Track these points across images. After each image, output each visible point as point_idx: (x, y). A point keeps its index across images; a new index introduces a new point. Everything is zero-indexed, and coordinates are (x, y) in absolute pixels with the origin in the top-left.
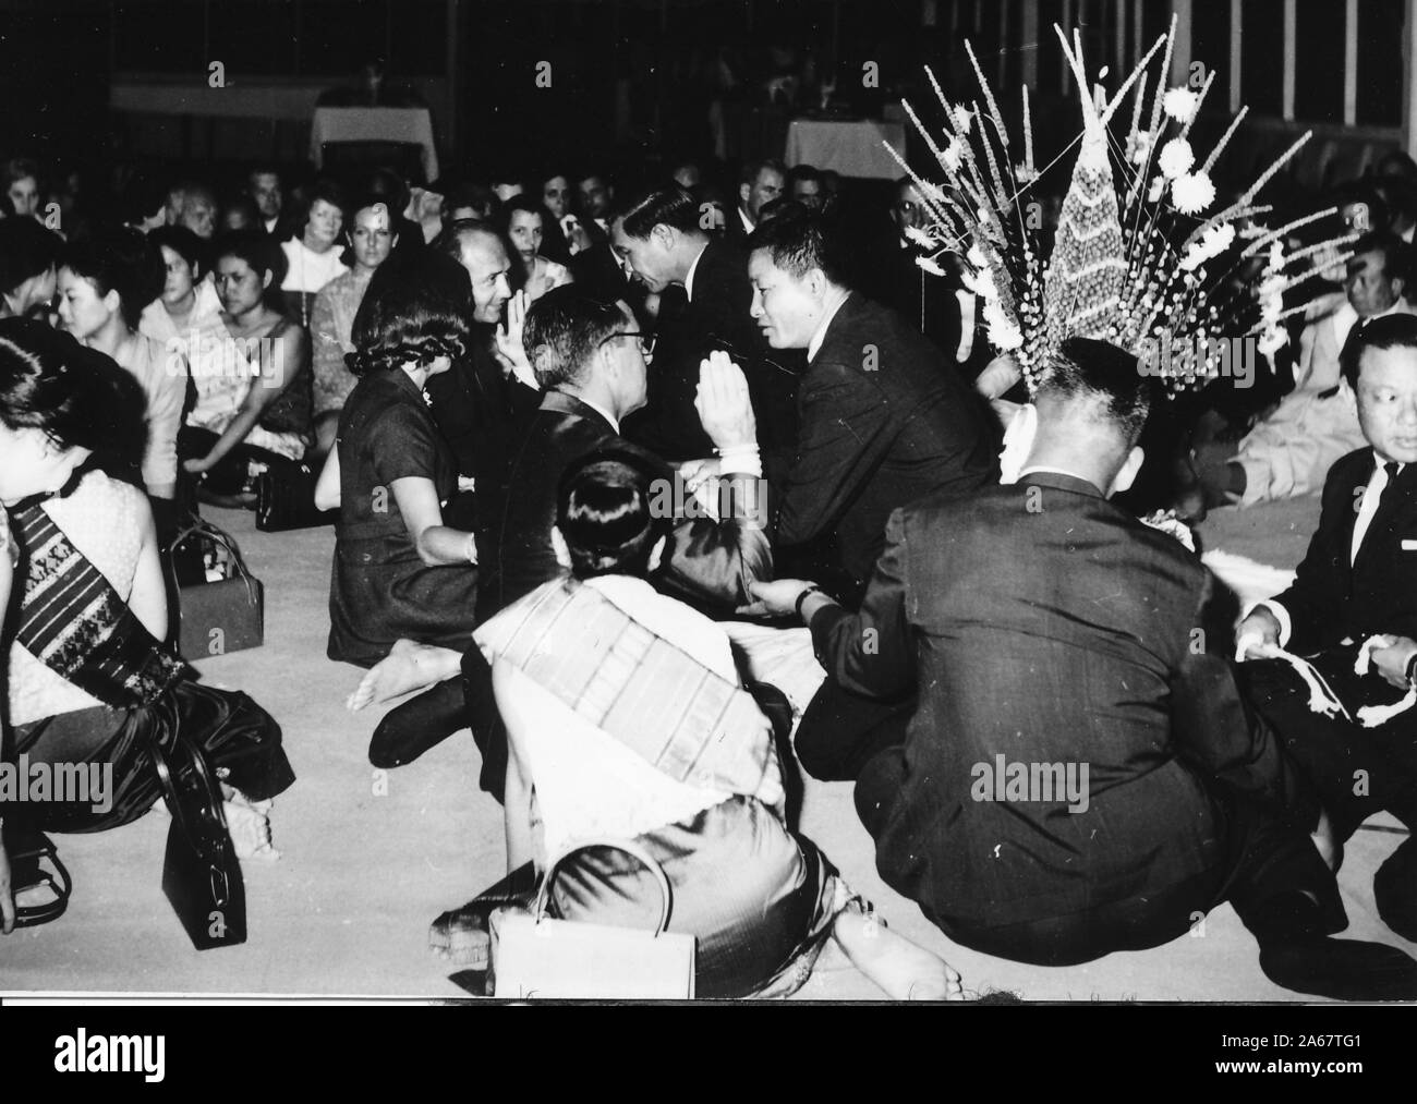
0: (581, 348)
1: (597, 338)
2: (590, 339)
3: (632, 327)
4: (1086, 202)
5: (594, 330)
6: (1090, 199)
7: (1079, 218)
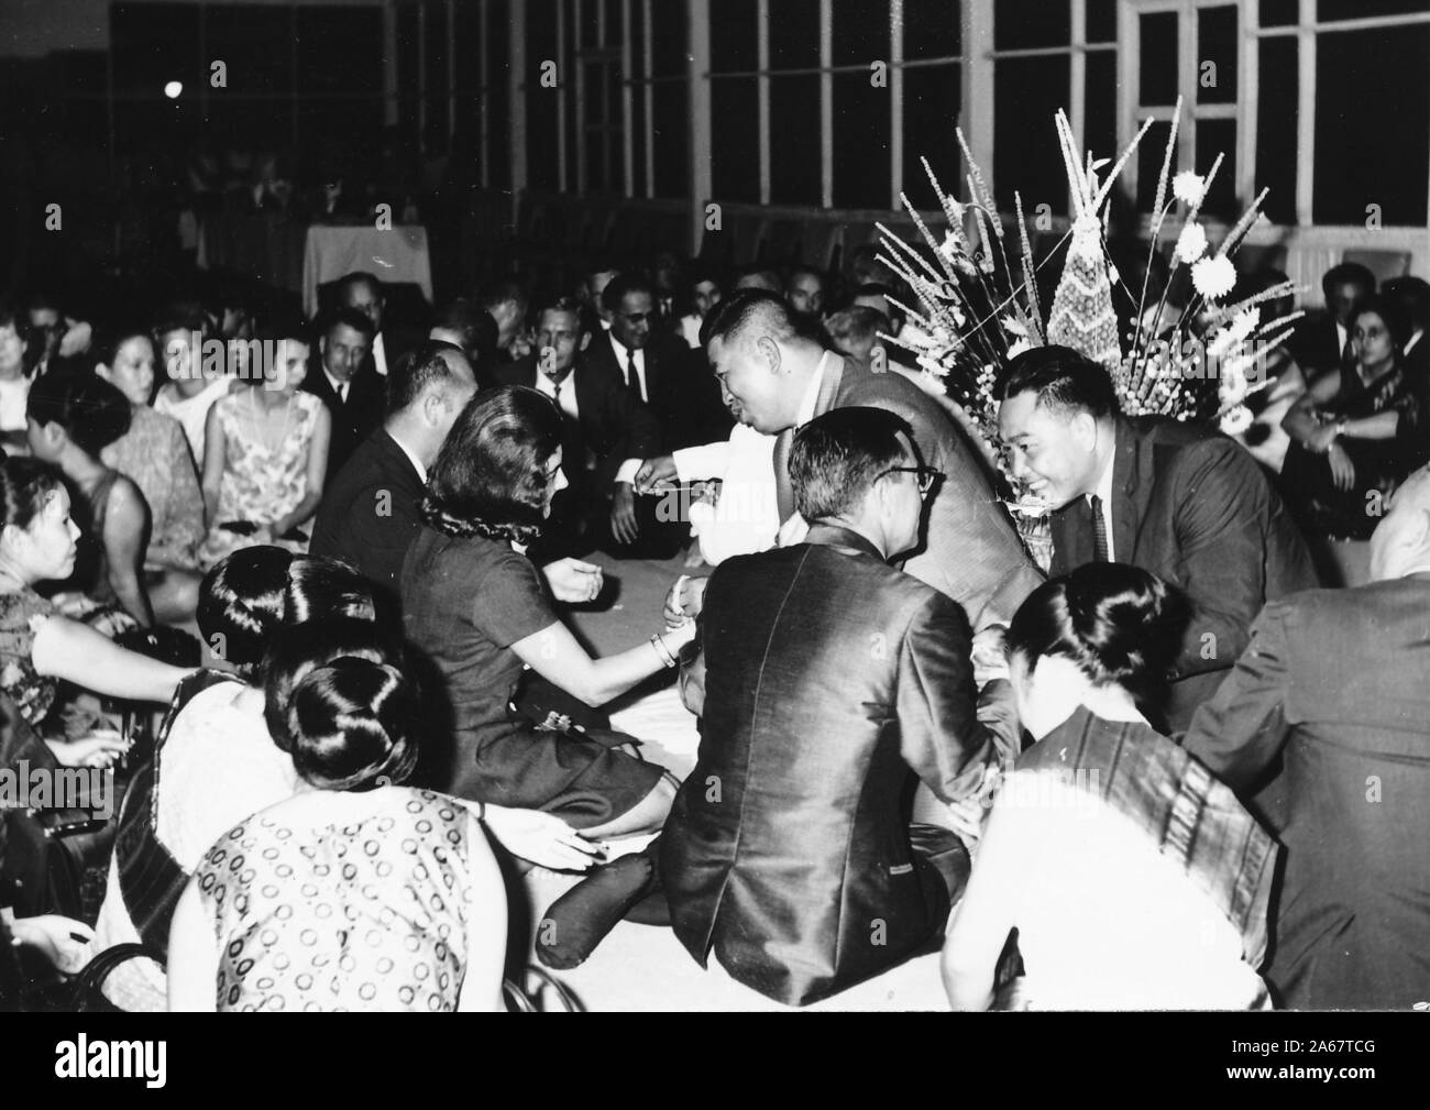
0: (854, 483)
1: (873, 473)
2: (865, 474)
3: (910, 462)
4: (1086, 291)
5: (871, 464)
6: (1090, 288)
7: (1080, 308)
